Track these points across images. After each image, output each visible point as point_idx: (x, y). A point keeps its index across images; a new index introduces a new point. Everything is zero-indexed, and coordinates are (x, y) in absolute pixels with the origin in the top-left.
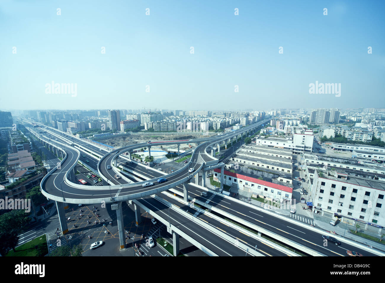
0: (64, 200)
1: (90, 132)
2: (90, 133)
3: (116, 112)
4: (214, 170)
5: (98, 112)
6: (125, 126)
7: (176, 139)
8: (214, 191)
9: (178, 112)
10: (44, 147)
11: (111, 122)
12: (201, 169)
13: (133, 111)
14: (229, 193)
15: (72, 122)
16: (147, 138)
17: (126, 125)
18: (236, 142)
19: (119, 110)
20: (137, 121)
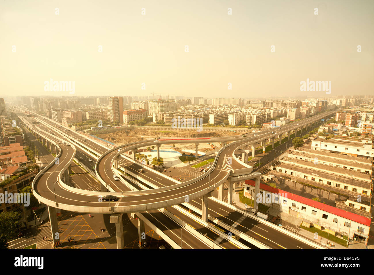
0: (57, 205)
1: (87, 123)
2: (87, 125)
3: (118, 100)
4: (246, 181)
5: (97, 99)
6: (129, 118)
7: (194, 136)
8: (244, 210)
9: (197, 99)
10: (37, 140)
11: (112, 112)
12: (227, 179)
13: (139, 99)
14: (266, 217)
15: (67, 111)
16: (155, 133)
17: (130, 116)
18: (280, 143)
19: (122, 97)
20: (144, 111)
